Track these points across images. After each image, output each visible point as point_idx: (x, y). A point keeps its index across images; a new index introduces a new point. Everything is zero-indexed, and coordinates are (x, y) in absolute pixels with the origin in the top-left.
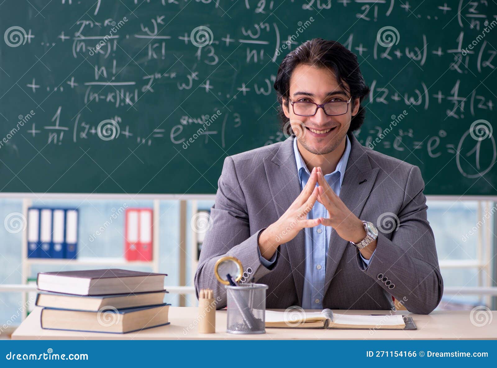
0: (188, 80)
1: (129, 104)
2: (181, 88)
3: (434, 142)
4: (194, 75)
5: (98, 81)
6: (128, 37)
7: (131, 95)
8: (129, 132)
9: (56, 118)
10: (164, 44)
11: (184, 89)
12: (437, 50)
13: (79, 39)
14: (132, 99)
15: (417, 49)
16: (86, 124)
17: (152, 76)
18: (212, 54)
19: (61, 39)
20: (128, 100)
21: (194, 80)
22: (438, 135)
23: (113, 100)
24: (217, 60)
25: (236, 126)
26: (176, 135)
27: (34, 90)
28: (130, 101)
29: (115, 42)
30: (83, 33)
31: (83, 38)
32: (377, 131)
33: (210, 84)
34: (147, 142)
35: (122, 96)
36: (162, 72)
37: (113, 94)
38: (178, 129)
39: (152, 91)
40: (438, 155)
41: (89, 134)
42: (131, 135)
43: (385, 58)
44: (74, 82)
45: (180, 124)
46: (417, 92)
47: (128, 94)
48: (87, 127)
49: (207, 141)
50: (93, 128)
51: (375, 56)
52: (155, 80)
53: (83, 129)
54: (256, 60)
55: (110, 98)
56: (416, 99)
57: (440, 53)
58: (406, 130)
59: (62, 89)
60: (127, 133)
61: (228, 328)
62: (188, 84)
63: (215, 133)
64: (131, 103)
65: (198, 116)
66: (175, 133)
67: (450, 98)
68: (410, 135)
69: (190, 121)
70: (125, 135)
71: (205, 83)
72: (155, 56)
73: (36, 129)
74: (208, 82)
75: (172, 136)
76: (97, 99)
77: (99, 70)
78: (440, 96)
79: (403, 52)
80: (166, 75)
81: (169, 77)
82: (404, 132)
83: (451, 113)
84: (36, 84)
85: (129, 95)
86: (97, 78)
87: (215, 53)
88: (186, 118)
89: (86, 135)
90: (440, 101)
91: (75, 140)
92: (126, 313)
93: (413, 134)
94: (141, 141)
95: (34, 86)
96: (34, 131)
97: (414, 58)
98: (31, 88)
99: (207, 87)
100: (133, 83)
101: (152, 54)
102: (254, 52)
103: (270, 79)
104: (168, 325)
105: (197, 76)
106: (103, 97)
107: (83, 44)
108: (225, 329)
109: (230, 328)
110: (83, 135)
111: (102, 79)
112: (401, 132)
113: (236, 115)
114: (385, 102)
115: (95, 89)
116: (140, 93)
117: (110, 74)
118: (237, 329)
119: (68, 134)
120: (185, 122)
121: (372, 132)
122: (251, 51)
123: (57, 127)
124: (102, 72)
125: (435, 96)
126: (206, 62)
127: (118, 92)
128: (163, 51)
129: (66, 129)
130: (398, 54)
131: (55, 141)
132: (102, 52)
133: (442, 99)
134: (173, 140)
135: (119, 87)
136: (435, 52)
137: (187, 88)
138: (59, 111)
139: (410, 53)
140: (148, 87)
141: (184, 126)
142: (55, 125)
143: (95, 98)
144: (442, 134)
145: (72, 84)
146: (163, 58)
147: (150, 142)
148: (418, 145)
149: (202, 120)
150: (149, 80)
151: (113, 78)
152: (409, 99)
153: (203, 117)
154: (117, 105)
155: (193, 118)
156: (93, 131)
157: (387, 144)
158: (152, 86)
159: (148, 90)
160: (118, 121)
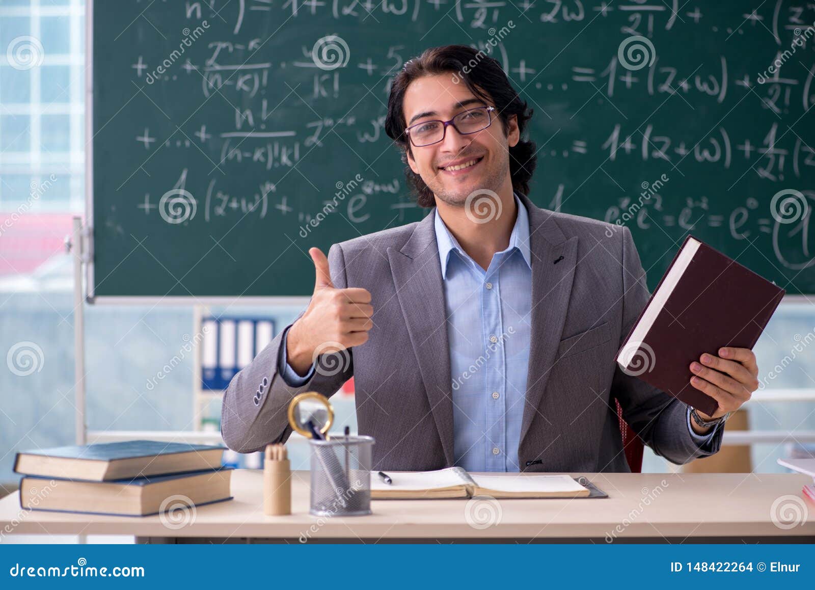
0: (373, 127)
1: (286, 165)
2: (362, 140)
3: (739, 216)
4: (381, 120)
5: (242, 130)
6: (283, 65)
7: (290, 152)
8: (288, 205)
9: (180, 186)
10: (336, 76)
11: (367, 141)
12: (743, 79)
13: (212, 69)
14: (291, 157)
15: (712, 79)
16: (224, 194)
17: (319, 124)
19: (186, 70)
20: (285, 159)
21: (381, 127)
22: (745, 206)
23: (262, 159)
26: (356, 209)
27: (147, 146)
28: (288, 160)
29: (265, 74)
30: (219, 61)
31: (218, 67)
32: (655, 201)
35: (276, 153)
36: (335, 116)
37: (263, 150)
38: (358, 202)
40: (745, 235)
41: (228, 209)
42: (290, 209)
43: (666, 92)
44: (206, 132)
45: (362, 193)
46: (714, 141)
47: (284, 150)
48: (225, 198)
49: (401, 218)
50: (235, 200)
51: (651, 89)
52: (325, 129)
53: (220, 202)
55: (258, 155)
56: (713, 153)
57: (746, 83)
58: (697, 199)
59: (187, 144)
60: (284, 208)
61: (312, 507)
62: (372, 135)
63: (413, 205)
64: (289, 163)
65: (387, 181)
66: (355, 204)
67: (762, 151)
68: (704, 205)
69: (377, 188)
70: (281, 211)
72: (324, 93)
73: (151, 203)
75: (350, 211)
76: (239, 158)
77: (242, 112)
78: (748, 148)
79: (691, 82)
80: (340, 121)
81: (344, 125)
82: (694, 201)
83: (764, 173)
84: (150, 136)
85: (287, 150)
86: (239, 126)
88: (371, 183)
89: (225, 210)
90: (747, 154)
91: (207, 217)
92: (147, 483)
93: (709, 204)
94: (305, 219)
95: (146, 140)
96: (147, 206)
97: (709, 91)
98: (143, 143)
100: (291, 134)
101: (320, 92)
104: (230, 502)
106: (247, 155)
107: (218, 76)
108: (307, 507)
109: (315, 507)
110: (220, 211)
111: (246, 127)
112: (690, 202)
114: (666, 157)
116: (303, 150)
117: (258, 120)
118: (323, 508)
120: (368, 190)
124: (247, 117)
125: (741, 148)
127: (269, 147)
128: (336, 86)
130: (684, 85)
132: (246, 88)
133: (751, 152)
134: (351, 217)
135: (272, 140)
136: (739, 83)
137: (373, 140)
138: (184, 176)
139: (701, 84)
140: (314, 139)
141: (368, 196)
143: (236, 156)
144: (752, 204)
145: (202, 135)
146: (336, 96)
148: (715, 221)
149: (394, 186)
150: (316, 128)
151: (263, 127)
152: (701, 153)
153: (396, 183)
154: (269, 166)
155: (380, 185)
156: (234, 205)
157: (669, 220)
158: (319, 138)
159: (315, 143)
160: (271, 190)
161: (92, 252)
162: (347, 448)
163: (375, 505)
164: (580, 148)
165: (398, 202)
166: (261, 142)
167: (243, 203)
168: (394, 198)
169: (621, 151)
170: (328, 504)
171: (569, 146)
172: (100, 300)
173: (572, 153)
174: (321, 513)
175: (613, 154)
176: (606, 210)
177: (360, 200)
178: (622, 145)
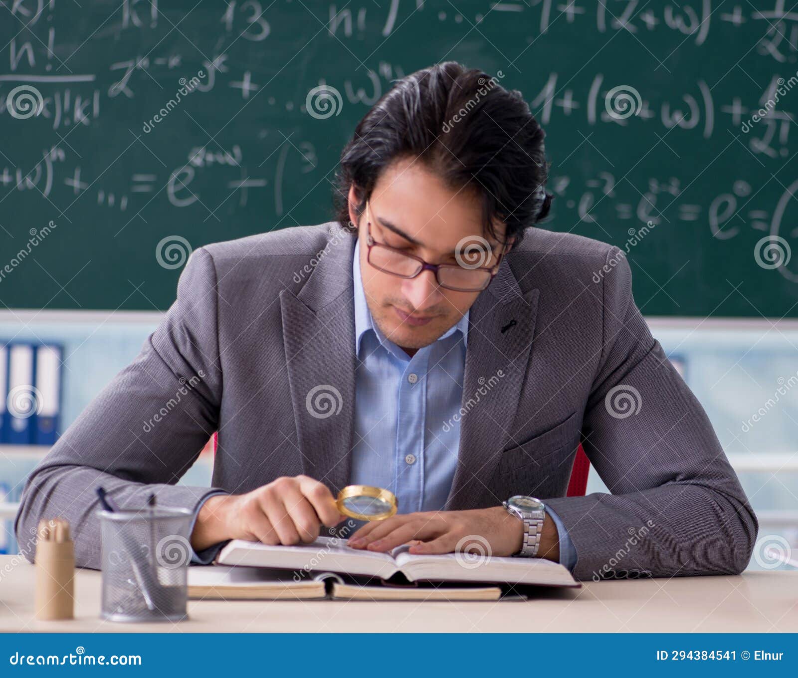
0: (205, 70)
1: (80, 122)
3: (724, 206)
4: (218, 62)
5: (18, 72)
7: (86, 104)
8: (82, 180)
11: (197, 90)
12: (732, 12)
14: (88, 111)
15: (689, 10)
17: (130, 64)
18: (256, 18)
20: (78, 114)
21: (217, 72)
22: (730, 191)
23: (47, 114)
24: (267, 30)
25: (307, 170)
26: (179, 188)
28: (83, 116)
32: (604, 183)
33: (252, 81)
34: (118, 202)
35: (67, 106)
36: (151, 55)
37: (48, 100)
38: (183, 176)
39: (129, 93)
40: (732, 233)
42: (84, 186)
43: (622, 28)
45: (188, 163)
46: (690, 100)
49: (244, 201)
50: (6, 172)
51: (601, 24)
52: (137, 72)
54: (348, 30)
56: (688, 118)
57: (737, 18)
58: (664, 181)
60: (76, 184)
61: (104, 608)
62: (205, 81)
63: (260, 183)
64: (84, 120)
65: (228, 148)
66: (176, 182)
68: (674, 189)
69: (210, 158)
70: (72, 188)
71: (241, 79)
72: (136, 21)
74: (247, 77)
75: (171, 190)
77: (18, 47)
78: (737, 110)
79: (659, 15)
80: (159, 61)
81: (166, 67)
82: (660, 184)
83: (759, 146)
85: (82, 102)
86: (13, 65)
87: (263, 17)
88: (202, 151)
90: (736, 119)
93: (681, 188)
94: (106, 199)
97: (684, 29)
99: (246, 86)
100: (89, 78)
101: (130, 18)
102: (345, 13)
103: (377, 71)
105: (224, 63)
108: (95, 608)
109: (107, 608)
111: (24, 68)
112: (654, 185)
113: (306, 145)
114: (621, 121)
116: (105, 101)
117: (41, 58)
118: (120, 610)
120: (197, 160)
121: (593, 184)
122: (338, 12)
124: (25, 53)
125: (726, 109)
126: (245, 34)
127: (57, 97)
128: (154, 11)
130: (650, 20)
132: (24, 11)
133: (741, 114)
134: (172, 199)
135: (61, 87)
136: (726, 17)
137: (205, 88)
139: (673, 17)
140: (121, 86)
141: (196, 168)
144: (742, 189)
146: (154, 25)
147: (124, 203)
148: (689, 213)
149: (234, 156)
150: (124, 71)
151: (48, 68)
152: (671, 114)
153: (237, 151)
154: (57, 123)
155: (214, 153)
156: (5, 179)
157: (624, 210)
158: (129, 85)
159: (122, 93)
160: (58, 158)
162: (152, 526)
163: (193, 608)
165: (239, 177)
167: (19, 176)
168: (234, 173)
169: (557, 110)
170: (127, 605)
174: (116, 618)
175: (546, 115)
177: (186, 174)
178: (559, 104)
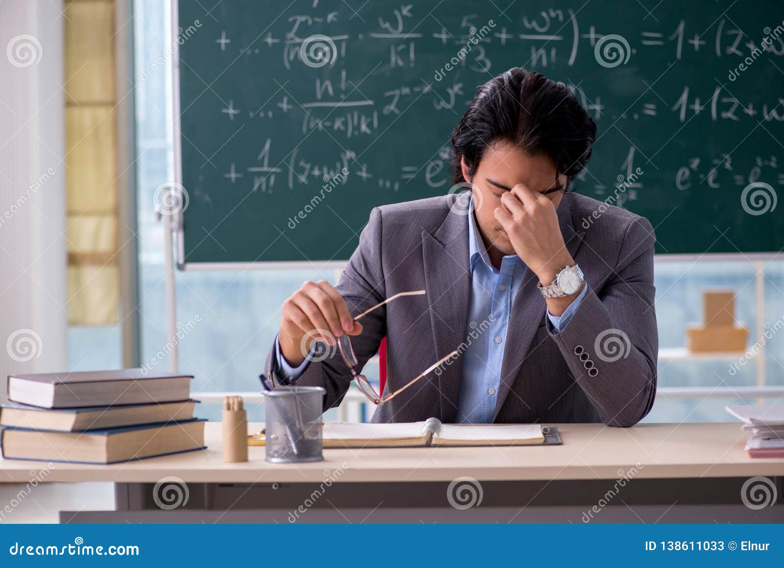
0: (449, 95)
1: (365, 132)
2: (438, 108)
4: (457, 88)
5: (322, 100)
6: (361, 36)
7: (369, 120)
8: (368, 172)
9: (264, 156)
10: (412, 46)
11: (443, 108)
13: (292, 42)
14: (370, 125)
15: (779, 39)
16: (306, 162)
17: (397, 92)
18: (481, 57)
19: (267, 43)
20: (364, 127)
21: (457, 95)
23: (342, 128)
24: (489, 64)
26: (434, 174)
27: (232, 117)
28: (367, 128)
29: (344, 46)
30: (298, 34)
31: (298, 40)
32: (724, 160)
34: (392, 185)
35: (356, 122)
36: (411, 85)
37: (343, 119)
38: (436, 167)
39: (397, 112)
41: (310, 177)
42: (370, 176)
43: (734, 54)
44: (288, 103)
45: (438, 157)
46: (781, 101)
47: (363, 119)
48: (308, 166)
50: (316, 168)
51: (718, 51)
52: (402, 97)
53: (302, 170)
54: (544, 62)
55: (338, 124)
56: (781, 113)
58: (766, 158)
59: (270, 114)
60: (364, 175)
62: (448, 102)
64: (368, 131)
66: (433, 169)
68: (773, 164)
70: (361, 177)
72: (400, 63)
73: (236, 172)
75: (428, 176)
76: (320, 127)
77: (322, 84)
79: (758, 44)
80: (417, 89)
81: (421, 93)
82: (763, 161)
84: (234, 108)
85: (366, 119)
86: (319, 96)
87: (487, 55)
88: (448, 149)
89: (308, 178)
91: (291, 185)
93: (777, 163)
94: (384, 184)
95: (231, 111)
96: (233, 175)
97: (776, 52)
98: (228, 115)
101: (396, 61)
102: (542, 51)
105: (461, 89)
106: (328, 124)
107: (298, 49)
111: (326, 97)
112: (759, 161)
114: (734, 118)
115: (318, 113)
116: (381, 117)
117: (337, 90)
119: (282, 178)
120: (445, 156)
121: (716, 162)
122: (537, 50)
123: (265, 169)
124: (327, 88)
126: (474, 68)
127: (349, 116)
128: (412, 55)
129: (279, 170)
130: (752, 46)
131: (264, 188)
134: (429, 182)
135: (351, 109)
137: (449, 107)
138: (267, 146)
140: (392, 107)
141: (444, 161)
142: (262, 165)
143: (317, 126)
145: (285, 106)
146: (412, 65)
147: (397, 186)
150: (392, 97)
151: (342, 96)
152: (769, 112)
154: (349, 134)
156: (316, 173)
157: (738, 178)
158: (397, 106)
159: (392, 112)
160: (351, 159)
161: (182, 220)
164: (650, 110)
166: (341, 112)
167: (325, 170)
169: (690, 112)
171: (639, 108)
172: (190, 266)
173: (642, 115)
175: (683, 115)
176: (677, 171)
177: (438, 165)
178: (692, 107)
